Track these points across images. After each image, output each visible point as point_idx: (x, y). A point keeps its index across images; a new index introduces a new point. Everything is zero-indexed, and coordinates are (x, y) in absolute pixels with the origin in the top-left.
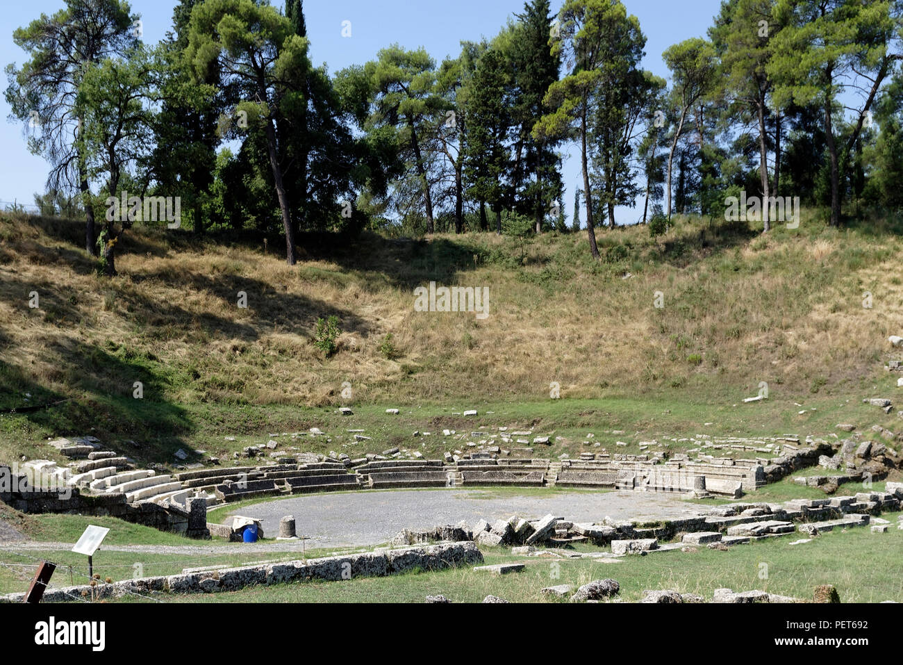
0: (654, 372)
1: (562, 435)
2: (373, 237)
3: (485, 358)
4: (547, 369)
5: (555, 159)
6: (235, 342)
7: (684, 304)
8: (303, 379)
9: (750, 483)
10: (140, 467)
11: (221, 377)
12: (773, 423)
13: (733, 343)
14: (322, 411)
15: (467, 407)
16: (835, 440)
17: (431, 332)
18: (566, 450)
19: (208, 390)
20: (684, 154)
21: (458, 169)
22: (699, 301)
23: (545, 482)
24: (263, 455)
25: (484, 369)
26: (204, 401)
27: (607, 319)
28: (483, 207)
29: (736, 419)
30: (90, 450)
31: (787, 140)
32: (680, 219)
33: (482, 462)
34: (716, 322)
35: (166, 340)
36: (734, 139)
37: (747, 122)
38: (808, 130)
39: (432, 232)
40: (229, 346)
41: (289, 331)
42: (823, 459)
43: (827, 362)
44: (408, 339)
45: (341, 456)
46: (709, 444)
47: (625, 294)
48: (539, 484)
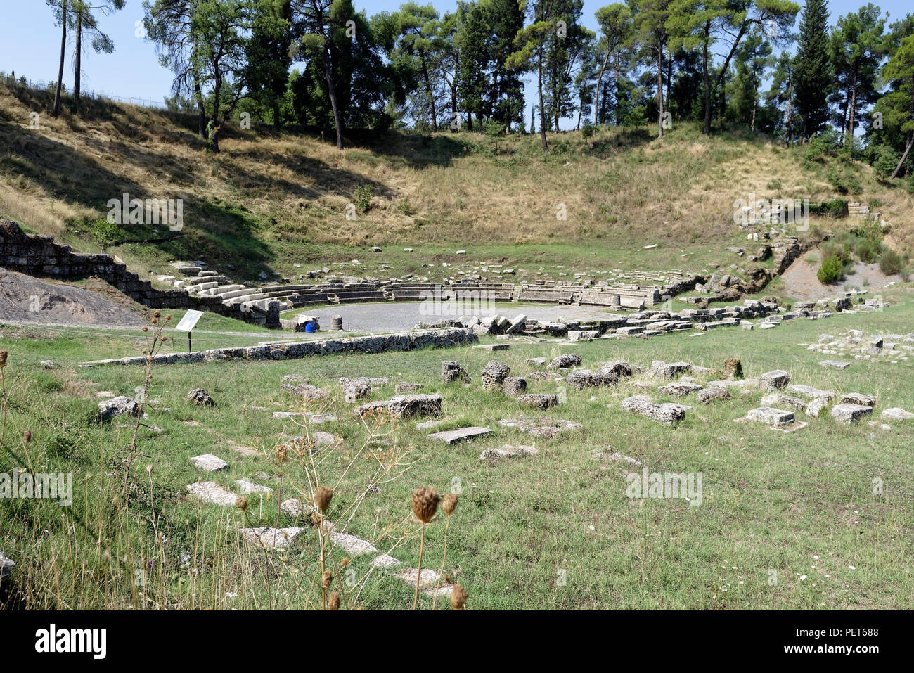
0: (585, 227)
1: (523, 268)
2: (395, 134)
3: (471, 216)
4: (512, 224)
5: (520, 84)
6: (301, 200)
7: (605, 183)
8: (347, 227)
9: (650, 301)
10: (235, 283)
11: (291, 224)
12: (665, 262)
13: (638, 209)
14: (360, 249)
15: (459, 248)
16: (706, 274)
17: (434, 198)
18: (525, 278)
19: (282, 232)
20: (606, 85)
21: (453, 89)
22: (616, 181)
23: (511, 299)
24: (320, 277)
25: (470, 223)
26: (280, 240)
27: (554, 192)
28: (470, 116)
29: (639, 259)
30: (200, 270)
31: (675, 77)
32: (603, 127)
33: (469, 285)
34: (627, 195)
35: (253, 198)
36: (640, 75)
37: (649, 64)
38: (690, 70)
39: (435, 131)
40: (297, 203)
41: (338, 194)
42: (698, 286)
43: (701, 222)
44: (419, 202)
45: (373, 279)
46: (622, 275)
47: (565, 176)
48: (507, 300)
